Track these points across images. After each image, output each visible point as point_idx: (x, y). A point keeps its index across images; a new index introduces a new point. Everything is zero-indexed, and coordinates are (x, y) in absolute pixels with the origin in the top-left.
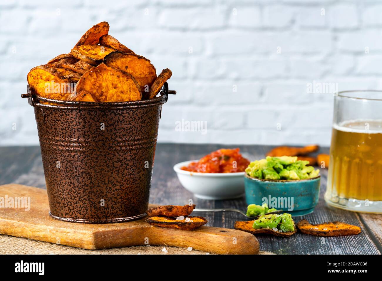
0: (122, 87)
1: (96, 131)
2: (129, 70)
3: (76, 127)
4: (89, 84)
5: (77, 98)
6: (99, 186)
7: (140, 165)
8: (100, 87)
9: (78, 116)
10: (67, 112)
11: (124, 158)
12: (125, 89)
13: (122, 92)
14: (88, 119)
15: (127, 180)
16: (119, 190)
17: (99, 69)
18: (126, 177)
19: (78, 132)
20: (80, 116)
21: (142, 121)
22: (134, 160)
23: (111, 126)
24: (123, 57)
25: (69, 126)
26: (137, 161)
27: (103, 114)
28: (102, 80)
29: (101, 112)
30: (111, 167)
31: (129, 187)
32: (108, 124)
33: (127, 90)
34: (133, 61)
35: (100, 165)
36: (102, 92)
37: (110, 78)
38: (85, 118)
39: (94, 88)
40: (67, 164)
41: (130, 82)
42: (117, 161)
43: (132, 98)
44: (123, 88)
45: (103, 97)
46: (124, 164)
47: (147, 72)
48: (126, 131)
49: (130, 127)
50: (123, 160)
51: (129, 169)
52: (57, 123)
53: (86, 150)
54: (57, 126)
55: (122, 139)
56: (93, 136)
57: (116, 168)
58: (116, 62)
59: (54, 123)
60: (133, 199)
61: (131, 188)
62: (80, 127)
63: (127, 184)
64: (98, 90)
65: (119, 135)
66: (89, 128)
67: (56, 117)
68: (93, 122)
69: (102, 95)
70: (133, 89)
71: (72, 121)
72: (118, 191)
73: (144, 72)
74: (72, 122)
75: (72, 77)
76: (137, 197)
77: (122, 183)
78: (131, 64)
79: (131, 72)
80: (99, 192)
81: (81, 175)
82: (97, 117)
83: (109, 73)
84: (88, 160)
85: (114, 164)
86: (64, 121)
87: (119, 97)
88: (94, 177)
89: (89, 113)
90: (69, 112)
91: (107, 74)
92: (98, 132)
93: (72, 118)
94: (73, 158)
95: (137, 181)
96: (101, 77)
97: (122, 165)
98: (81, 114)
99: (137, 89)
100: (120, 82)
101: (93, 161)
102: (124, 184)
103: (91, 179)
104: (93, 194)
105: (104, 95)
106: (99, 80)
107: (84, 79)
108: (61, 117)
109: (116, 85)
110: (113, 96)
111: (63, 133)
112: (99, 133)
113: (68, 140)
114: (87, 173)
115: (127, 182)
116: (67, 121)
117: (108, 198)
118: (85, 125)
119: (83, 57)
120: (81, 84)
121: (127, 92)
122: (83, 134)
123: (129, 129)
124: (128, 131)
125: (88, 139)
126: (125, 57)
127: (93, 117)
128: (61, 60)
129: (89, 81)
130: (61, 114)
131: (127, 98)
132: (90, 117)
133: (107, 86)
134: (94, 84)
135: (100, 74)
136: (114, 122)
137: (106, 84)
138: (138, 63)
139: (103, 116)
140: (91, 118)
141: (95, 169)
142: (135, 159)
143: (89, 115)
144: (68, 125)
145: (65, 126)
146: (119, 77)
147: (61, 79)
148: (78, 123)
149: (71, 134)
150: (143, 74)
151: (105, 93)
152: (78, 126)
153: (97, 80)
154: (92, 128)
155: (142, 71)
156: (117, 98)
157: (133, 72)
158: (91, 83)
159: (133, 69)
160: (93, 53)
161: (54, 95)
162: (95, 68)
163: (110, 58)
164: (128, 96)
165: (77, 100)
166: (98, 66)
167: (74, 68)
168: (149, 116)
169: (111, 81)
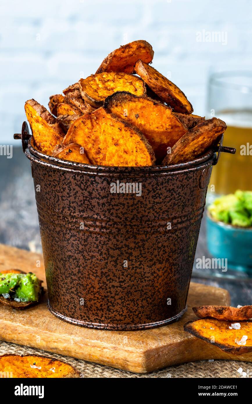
0: (125, 144)
1: (84, 203)
2: (141, 121)
3: (60, 194)
4: (81, 135)
6: (90, 278)
7: (153, 256)
8: (96, 141)
9: (61, 178)
11: (125, 245)
12: (129, 148)
13: (126, 152)
14: (73, 185)
15: (130, 275)
16: (117, 287)
17: (96, 115)
18: (129, 270)
19: (62, 201)
20: (64, 180)
22: (142, 249)
23: (102, 198)
24: (132, 101)
25: (52, 190)
26: (146, 250)
28: (99, 131)
29: (90, 178)
30: (105, 256)
31: (133, 285)
32: (100, 196)
33: (132, 149)
34: (147, 108)
35: (89, 250)
36: (99, 148)
37: (110, 130)
38: (69, 183)
39: (88, 141)
40: (52, 241)
41: (136, 138)
42: (113, 247)
43: (140, 162)
44: (126, 146)
45: (101, 156)
46: (124, 253)
47: (167, 125)
48: (126, 207)
49: (134, 203)
50: (122, 247)
51: (134, 261)
53: (72, 226)
56: (79, 210)
57: (112, 257)
58: (122, 106)
60: (142, 301)
61: (137, 286)
62: (64, 195)
63: (130, 280)
64: (93, 145)
65: (117, 212)
66: (75, 198)
67: (40, 174)
68: (80, 190)
69: (98, 152)
70: (141, 149)
72: (116, 288)
73: (164, 124)
74: (55, 186)
76: (148, 299)
77: (122, 278)
78: (143, 112)
80: (90, 286)
81: (67, 259)
82: (85, 184)
83: (109, 123)
84: (74, 241)
85: (108, 252)
86: (47, 182)
87: (121, 159)
88: (82, 265)
89: (74, 177)
91: (106, 124)
92: (86, 206)
93: (55, 180)
94: (58, 234)
95: (148, 277)
97: (122, 253)
98: (65, 177)
99: (146, 150)
100: (123, 137)
101: (81, 243)
102: (125, 280)
103: (79, 267)
104: (82, 287)
105: (102, 153)
106: (95, 131)
107: (75, 127)
108: (44, 176)
109: (118, 141)
110: (113, 156)
112: (88, 207)
114: (74, 258)
115: (131, 278)
116: (50, 184)
117: (102, 296)
118: (70, 193)
120: (71, 134)
121: (132, 152)
122: (67, 204)
123: (132, 206)
124: (131, 208)
125: (73, 213)
126: (135, 102)
129: (82, 131)
132: (76, 183)
133: (105, 141)
134: (89, 135)
135: (97, 122)
137: (105, 137)
138: (154, 111)
140: (77, 185)
141: (84, 255)
142: (143, 247)
144: (51, 189)
146: (121, 130)
147: (49, 123)
148: (61, 188)
149: (55, 201)
150: (161, 127)
151: (103, 151)
152: (62, 192)
153: (92, 131)
154: (78, 199)
155: (160, 122)
156: (119, 159)
157: (145, 122)
158: (84, 134)
159: (147, 119)
160: (109, 88)
161: (44, 143)
162: (90, 114)
163: (114, 101)
164: (134, 158)
165: (60, 157)
166: (96, 110)
167: (79, 106)
168: (169, 187)
169: (111, 134)
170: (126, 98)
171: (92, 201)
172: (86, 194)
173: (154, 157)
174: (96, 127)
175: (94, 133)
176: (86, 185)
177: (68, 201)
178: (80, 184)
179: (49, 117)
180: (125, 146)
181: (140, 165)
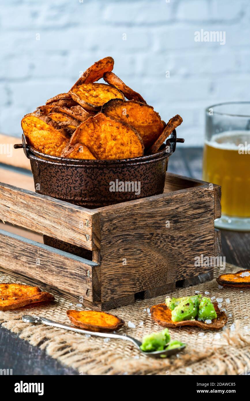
0: (122, 139)
1: (94, 190)
2: (131, 119)
3: (72, 185)
4: (85, 135)
5: (72, 153)
8: (98, 138)
9: (74, 173)
10: (62, 169)
12: (125, 141)
13: (122, 144)
14: (85, 177)
17: (97, 119)
19: (74, 191)
20: (77, 174)
21: (145, 178)
24: (123, 105)
25: (65, 183)
27: (101, 172)
28: (100, 131)
29: (99, 170)
33: (128, 142)
34: (135, 109)
36: (100, 144)
37: (109, 129)
38: (81, 176)
39: (91, 139)
41: (131, 133)
43: (133, 151)
44: (123, 140)
45: (102, 149)
47: (150, 120)
52: (52, 179)
54: (52, 182)
55: (122, 198)
56: (90, 195)
58: (115, 110)
59: (49, 179)
62: (76, 186)
64: (96, 142)
66: (86, 187)
67: (51, 172)
68: (91, 180)
69: (100, 147)
70: (134, 141)
71: (67, 178)
73: (147, 120)
74: (68, 180)
75: (69, 125)
78: (132, 112)
79: (132, 121)
82: (95, 175)
83: (108, 124)
86: (59, 178)
87: (119, 150)
89: (85, 171)
90: (65, 169)
91: (106, 125)
93: (67, 175)
96: (99, 128)
98: (78, 172)
99: (139, 141)
100: (120, 133)
105: (102, 147)
106: (97, 131)
107: (81, 129)
108: (56, 173)
109: (116, 136)
110: (112, 148)
111: (58, 190)
112: (97, 192)
113: (64, 197)
116: (63, 179)
118: (82, 184)
119: (82, 102)
120: (77, 135)
121: (128, 144)
122: (79, 193)
125: (84, 199)
126: (125, 105)
127: (90, 175)
128: (60, 101)
129: (86, 132)
130: (56, 170)
131: (127, 150)
132: (87, 175)
133: (105, 138)
134: (92, 135)
135: (98, 124)
137: (105, 135)
138: (140, 111)
139: (101, 174)
140: (88, 176)
143: (86, 172)
144: (63, 183)
145: (61, 183)
146: (118, 128)
147: (56, 128)
148: (74, 180)
149: (67, 191)
150: (145, 122)
151: (103, 145)
152: (74, 184)
153: (94, 131)
154: (89, 187)
155: (145, 119)
156: (117, 150)
157: (134, 120)
158: (88, 134)
159: (135, 117)
160: (94, 95)
161: (49, 145)
162: (92, 118)
163: (109, 107)
164: (129, 148)
165: (71, 155)
166: (96, 115)
167: (72, 113)
168: (153, 171)
169: (110, 132)
170: (119, 104)
171: (100, 187)
172: (96, 182)
173: (144, 146)
174: (97, 128)
175: (96, 132)
176: (96, 175)
177: (80, 190)
178: (91, 176)
179: (55, 124)
180: (121, 140)
181: (134, 153)
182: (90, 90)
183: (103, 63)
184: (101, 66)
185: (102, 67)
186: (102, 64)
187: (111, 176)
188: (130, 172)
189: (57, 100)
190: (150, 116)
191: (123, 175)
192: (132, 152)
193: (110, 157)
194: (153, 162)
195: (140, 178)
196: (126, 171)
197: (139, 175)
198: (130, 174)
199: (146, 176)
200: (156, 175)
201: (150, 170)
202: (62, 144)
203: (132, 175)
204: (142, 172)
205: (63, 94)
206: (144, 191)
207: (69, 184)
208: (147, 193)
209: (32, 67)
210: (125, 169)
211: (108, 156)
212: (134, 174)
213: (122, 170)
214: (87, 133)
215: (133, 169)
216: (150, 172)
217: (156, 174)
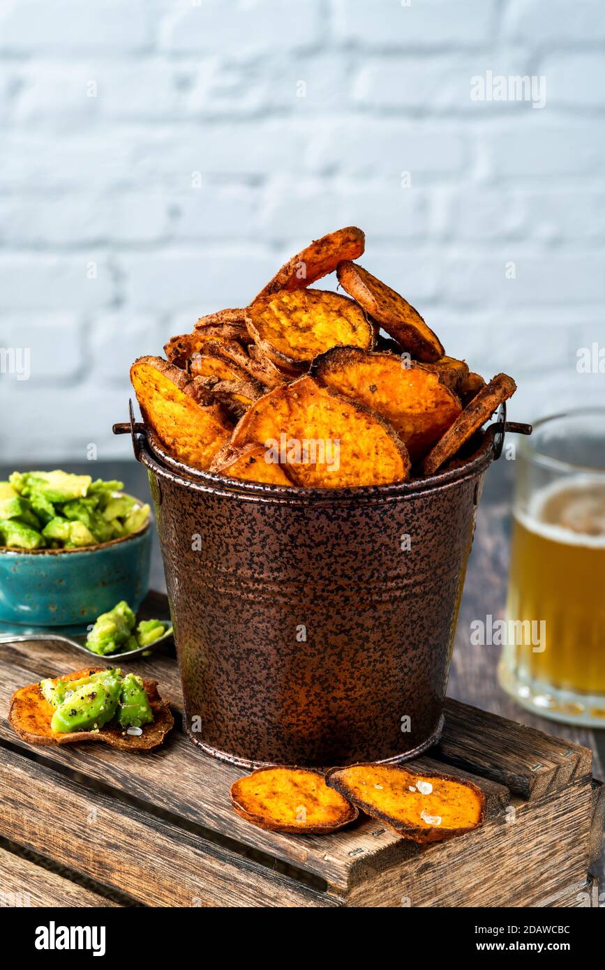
0: (355, 442)
1: (281, 555)
2: (380, 397)
3: (231, 541)
4: (268, 427)
5: (233, 467)
6: (290, 689)
7: (404, 638)
8: (298, 437)
9: (234, 513)
10: (209, 501)
11: (357, 624)
12: (362, 448)
13: (355, 455)
14: (259, 525)
15: (364, 676)
16: (341, 699)
17: (296, 391)
18: (362, 668)
19: (234, 553)
20: (240, 515)
22: (385, 627)
23: (318, 545)
24: (364, 362)
25: (214, 533)
26: (393, 629)
27: (297, 516)
28: (303, 419)
29: (294, 511)
30: (320, 646)
31: (369, 692)
32: (312, 541)
33: (369, 450)
34: (392, 374)
35: (290, 638)
37: (325, 417)
38: (252, 521)
40: (211, 623)
41: (377, 431)
42: (335, 630)
43: (383, 472)
44: (357, 445)
46: (355, 638)
47: (429, 401)
48: (360, 558)
49: (373, 548)
50: (352, 628)
51: (372, 650)
52: (186, 518)
53: (255, 598)
54: (187, 527)
56: (271, 567)
57: (333, 647)
58: (345, 372)
60: (383, 720)
61: (376, 694)
62: (239, 542)
63: (364, 684)
65: (343, 567)
66: (263, 547)
67: (184, 504)
68: (273, 532)
70: (385, 450)
71: (219, 523)
72: (338, 701)
73: (423, 401)
74: (221, 527)
75: (236, 393)
76: (394, 714)
77: (350, 683)
78: (385, 381)
79: (384, 400)
80: (289, 702)
81: (244, 656)
82: (283, 522)
83: (323, 404)
84: (259, 622)
85: (326, 639)
86: (201, 518)
87: (347, 468)
88: (275, 665)
89: (261, 511)
91: (318, 406)
92: (285, 560)
93: (221, 516)
94: (225, 612)
95: (394, 676)
97: (351, 640)
98: (243, 511)
99: (396, 451)
100: (351, 429)
101: (272, 626)
102: (355, 687)
103: (269, 669)
104: (273, 705)
106: (295, 420)
107: (257, 413)
108: (195, 507)
109: (340, 436)
112: (288, 562)
113: (212, 566)
114: (259, 653)
115: (365, 681)
117: (313, 718)
118: (254, 539)
119: (264, 347)
120: (249, 426)
121: (369, 454)
122: (246, 559)
123: (370, 554)
124: (368, 558)
125: (259, 574)
126: (369, 363)
128: (225, 327)
129: (270, 420)
131: (368, 469)
132: (265, 521)
133: (316, 436)
134: (283, 427)
135: (300, 403)
136: (327, 538)
137: (315, 430)
138: (405, 378)
139: (297, 519)
140: (266, 524)
141: (279, 647)
142: (388, 625)
143: (263, 514)
146: (347, 417)
147: (201, 404)
148: (234, 529)
149: (218, 553)
150: (418, 406)
152: (235, 538)
153: (289, 419)
154: (270, 548)
155: (416, 398)
156: (343, 468)
157: (389, 400)
158: (275, 424)
159: (391, 392)
160: (300, 325)
161: (186, 439)
162: (285, 388)
163: (330, 362)
164: (372, 465)
165: (232, 472)
166: (296, 382)
167: (246, 365)
168: (432, 514)
169: (327, 424)
170: (353, 358)
171: (296, 551)
172: (285, 539)
173: (409, 462)
174: (298, 412)
175: (293, 422)
176: (285, 523)
177: (248, 554)
178: (273, 522)
179: (201, 392)
180: (354, 445)
181: (384, 478)
182: (296, 309)
183: (332, 243)
184: (328, 250)
185: (331, 252)
186: (332, 245)
187: (323, 527)
188: (371, 519)
189: (218, 323)
190: (429, 392)
191: (354, 524)
192: (378, 474)
193: (326, 481)
194: (430, 494)
195: (397, 532)
196: (361, 515)
197: (394, 524)
198: (369, 522)
199: (414, 527)
200: (441, 521)
201: (425, 511)
202: (214, 440)
203: (376, 526)
204: (401, 518)
205: (233, 311)
206: (407, 560)
207: (223, 537)
208: (416, 565)
209: (175, 213)
210: (358, 512)
211: (322, 480)
212: (380, 524)
213: (349, 513)
214: (273, 422)
215: (378, 512)
216: (425, 517)
217: (439, 519)
